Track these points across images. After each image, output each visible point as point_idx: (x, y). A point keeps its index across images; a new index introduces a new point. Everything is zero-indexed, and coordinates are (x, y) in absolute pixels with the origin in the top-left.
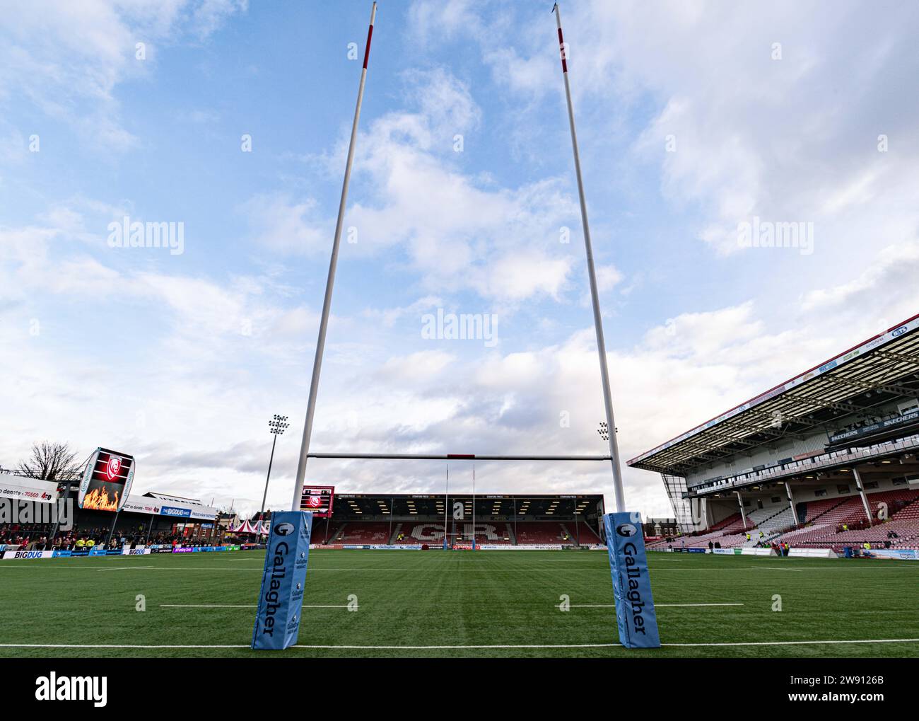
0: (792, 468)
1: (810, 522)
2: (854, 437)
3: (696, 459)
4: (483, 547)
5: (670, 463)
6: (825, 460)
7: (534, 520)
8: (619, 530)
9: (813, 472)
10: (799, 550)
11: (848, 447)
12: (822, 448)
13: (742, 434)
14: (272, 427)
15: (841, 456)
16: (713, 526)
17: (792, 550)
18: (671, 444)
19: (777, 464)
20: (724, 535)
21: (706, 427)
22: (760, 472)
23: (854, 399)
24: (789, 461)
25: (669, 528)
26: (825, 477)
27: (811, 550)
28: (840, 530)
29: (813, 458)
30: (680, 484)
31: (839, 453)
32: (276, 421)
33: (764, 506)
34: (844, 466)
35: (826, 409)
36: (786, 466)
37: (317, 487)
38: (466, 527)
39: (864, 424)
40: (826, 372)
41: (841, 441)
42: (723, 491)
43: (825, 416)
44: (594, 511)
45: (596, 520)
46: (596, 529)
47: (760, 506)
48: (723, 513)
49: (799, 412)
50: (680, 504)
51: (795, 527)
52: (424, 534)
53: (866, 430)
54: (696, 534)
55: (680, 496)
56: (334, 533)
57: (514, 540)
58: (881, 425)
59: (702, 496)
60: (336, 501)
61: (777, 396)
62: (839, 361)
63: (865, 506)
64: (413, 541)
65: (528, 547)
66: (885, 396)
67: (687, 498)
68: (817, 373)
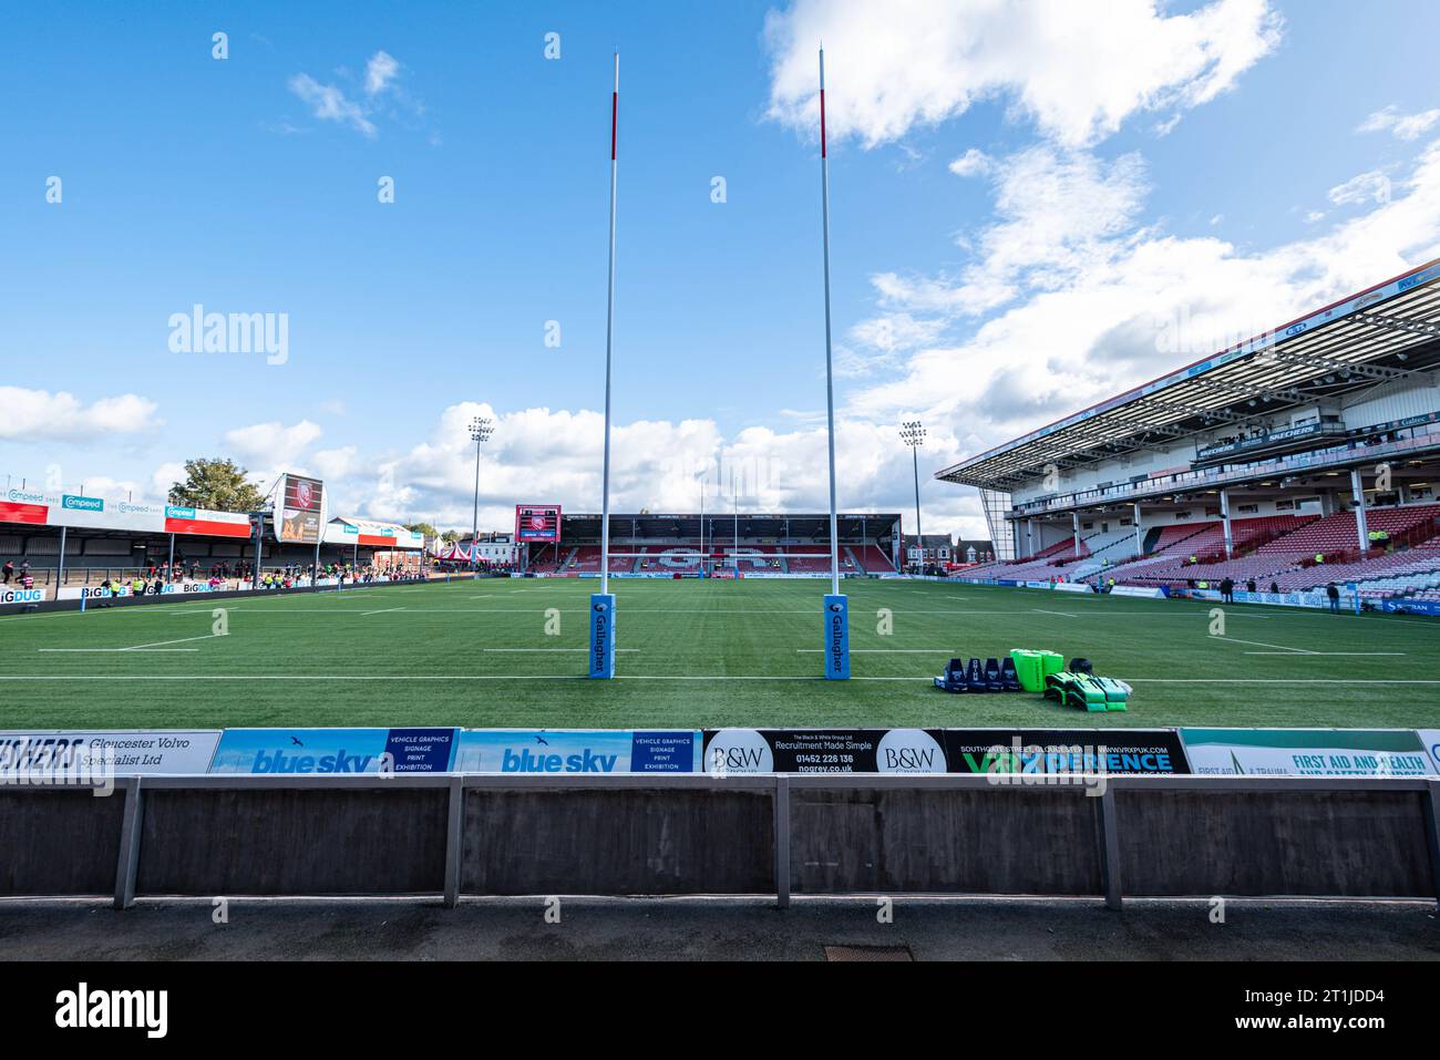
0: (1146, 488)
1: (1158, 551)
2: (1229, 454)
3: (1024, 472)
4: (747, 575)
5: (991, 476)
6: (1190, 480)
7: (813, 544)
8: (831, 608)
9: (1171, 494)
10: (1123, 588)
11: (1221, 465)
12: (1188, 465)
13: (1086, 445)
14: (472, 432)
15: (1212, 476)
16: (1039, 553)
17: (1115, 588)
18: (992, 454)
19: (1128, 481)
20: (1049, 564)
21: (1038, 435)
22: (1106, 491)
23: (1233, 407)
24: (1144, 478)
25: (986, 548)
26: (1185, 500)
27: (1137, 589)
28: (1187, 563)
29: (1174, 476)
30: (1003, 502)
31: (1208, 471)
32: (478, 424)
33: (1109, 529)
35: (1197, 417)
36: (1139, 485)
37: (539, 507)
38: (726, 551)
39: (1242, 437)
40: (1198, 375)
41: (1212, 457)
42: (1054, 513)
43: (1194, 425)
44: (889, 532)
45: (890, 545)
46: (890, 554)
47: (1105, 528)
48: (1056, 537)
49: (1161, 420)
50: (1001, 525)
51: (1134, 559)
52: (674, 559)
53: (1245, 444)
54: (1016, 562)
55: (1001, 515)
56: (563, 559)
57: (785, 567)
58: (1266, 436)
59: (1028, 517)
60: (565, 522)
61: (1132, 401)
62: (1215, 363)
63: (1227, 533)
64: (662, 568)
65: (803, 576)
66: (1274, 404)
67: (1010, 519)
68: (1185, 375)
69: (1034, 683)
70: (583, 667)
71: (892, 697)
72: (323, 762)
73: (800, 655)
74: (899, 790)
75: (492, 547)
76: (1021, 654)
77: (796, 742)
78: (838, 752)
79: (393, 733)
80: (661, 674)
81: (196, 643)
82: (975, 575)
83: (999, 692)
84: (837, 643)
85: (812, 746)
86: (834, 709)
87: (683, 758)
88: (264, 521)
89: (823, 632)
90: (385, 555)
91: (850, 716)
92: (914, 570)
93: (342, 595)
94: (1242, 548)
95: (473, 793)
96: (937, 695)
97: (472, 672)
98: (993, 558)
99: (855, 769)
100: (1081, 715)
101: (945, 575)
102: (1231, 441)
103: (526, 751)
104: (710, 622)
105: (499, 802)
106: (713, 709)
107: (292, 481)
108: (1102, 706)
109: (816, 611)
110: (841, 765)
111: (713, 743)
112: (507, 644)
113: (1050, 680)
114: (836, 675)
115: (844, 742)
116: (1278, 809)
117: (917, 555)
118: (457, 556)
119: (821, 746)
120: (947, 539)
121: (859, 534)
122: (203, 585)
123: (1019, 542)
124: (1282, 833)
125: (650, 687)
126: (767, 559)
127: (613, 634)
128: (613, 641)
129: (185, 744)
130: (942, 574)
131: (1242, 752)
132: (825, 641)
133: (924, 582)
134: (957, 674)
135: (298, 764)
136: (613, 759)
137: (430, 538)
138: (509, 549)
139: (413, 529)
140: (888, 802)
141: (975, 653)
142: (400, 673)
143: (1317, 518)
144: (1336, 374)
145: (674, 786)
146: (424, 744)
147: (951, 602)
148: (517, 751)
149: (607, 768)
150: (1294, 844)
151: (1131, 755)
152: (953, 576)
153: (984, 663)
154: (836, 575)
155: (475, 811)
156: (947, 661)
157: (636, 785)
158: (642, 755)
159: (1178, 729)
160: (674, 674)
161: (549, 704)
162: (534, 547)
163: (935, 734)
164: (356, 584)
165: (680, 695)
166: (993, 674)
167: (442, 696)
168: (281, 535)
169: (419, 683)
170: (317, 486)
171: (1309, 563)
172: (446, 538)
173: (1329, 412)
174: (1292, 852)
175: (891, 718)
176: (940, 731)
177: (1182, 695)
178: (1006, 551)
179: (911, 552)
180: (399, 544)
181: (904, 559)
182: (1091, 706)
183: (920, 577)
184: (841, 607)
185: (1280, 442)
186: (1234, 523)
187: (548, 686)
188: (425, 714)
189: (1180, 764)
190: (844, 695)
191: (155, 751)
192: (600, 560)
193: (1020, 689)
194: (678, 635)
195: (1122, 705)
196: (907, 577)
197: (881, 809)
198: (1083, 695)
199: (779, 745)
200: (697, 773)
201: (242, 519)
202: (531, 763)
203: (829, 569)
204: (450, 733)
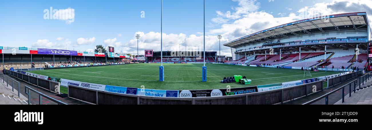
0: (256, 49)
1: (257, 59)
3: (238, 45)
5: (232, 45)
6: (262, 48)
8: (203, 69)
9: (259, 50)
10: (251, 65)
11: (266, 46)
12: (262, 46)
13: (248, 41)
15: (264, 48)
16: (239, 59)
18: (233, 42)
20: (241, 61)
21: (241, 39)
22: (250, 49)
23: (268, 37)
24: (256, 47)
25: (231, 58)
27: (253, 65)
28: (260, 61)
30: (234, 50)
34: (264, 50)
35: (263, 38)
37: (149, 50)
38: (184, 58)
39: (269, 42)
40: (264, 32)
41: (265, 45)
42: (242, 52)
43: (263, 40)
44: (214, 55)
45: (215, 57)
46: (214, 59)
47: (250, 56)
48: (242, 57)
49: (259, 38)
50: (234, 54)
51: (253, 60)
52: (174, 60)
53: (269, 43)
54: (236, 61)
55: (234, 52)
56: (154, 59)
57: (195, 61)
58: (271, 43)
59: (238, 53)
60: (153, 53)
61: (255, 35)
62: (266, 31)
63: (266, 57)
64: (172, 61)
65: (198, 63)
66: (273, 38)
67: (235, 53)
68: (262, 32)
69: (237, 81)
70: (158, 79)
71: (214, 84)
72: (118, 91)
73: (197, 77)
74: (214, 99)
75: (141, 58)
76: (236, 76)
77: (196, 92)
78: (204, 94)
79: (128, 88)
80: (171, 81)
81: (100, 72)
82: (229, 63)
83: (232, 82)
84: (204, 75)
85: (199, 93)
86: (203, 86)
87: (176, 95)
88: (106, 54)
89: (202, 73)
90: (124, 59)
91: (206, 88)
92: (219, 62)
93: (118, 66)
94: (267, 59)
95: (141, 98)
96: (222, 84)
97: (139, 79)
98: (232, 60)
99: (207, 96)
100: (244, 85)
101: (224, 63)
102: (267, 43)
103: (149, 93)
104: (181, 71)
105: (145, 100)
106: (181, 87)
107: (110, 48)
108: (247, 83)
109: (201, 69)
110: (204, 96)
111: (181, 93)
112: (144, 75)
113: (240, 80)
114: (204, 81)
115: (205, 92)
116: (266, 95)
117: (219, 59)
118: (135, 59)
119: (201, 93)
120: (225, 56)
121: (209, 55)
122: (100, 64)
123: (236, 57)
124: (266, 98)
125: (170, 83)
126: (192, 60)
127: (163, 73)
128: (163, 75)
129: (101, 86)
130: (223, 62)
131: (263, 88)
132: (202, 75)
133: (220, 64)
134: (225, 80)
135: (114, 91)
136: (163, 95)
137: (130, 56)
138: (144, 58)
139: (128, 55)
140: (212, 101)
141: (228, 76)
142: (128, 79)
143: (276, 55)
144: (280, 35)
145: (174, 99)
146: (132, 90)
147: (225, 68)
148: (148, 92)
149: (162, 96)
150: (268, 99)
151: (250, 90)
152: (225, 63)
153: (230, 78)
154: (205, 63)
155: (142, 101)
156: (224, 78)
157: (167, 99)
158: (168, 94)
159: (257, 86)
160: (174, 81)
161: (153, 85)
162: (148, 57)
163: (221, 90)
164: (120, 64)
165: (175, 84)
166: (231, 79)
167: (135, 83)
168: (109, 56)
169: (131, 81)
170: (113, 48)
171: (274, 61)
172: (133, 56)
173: (279, 40)
174: (267, 101)
175: (213, 88)
176: (222, 89)
177: (257, 81)
178: (234, 59)
179: (218, 59)
180: (126, 57)
181: (217, 60)
182: (245, 84)
183: (220, 63)
184: (205, 68)
185: (273, 44)
186: (267, 55)
187: (152, 82)
188: (132, 85)
189: (257, 91)
190: (205, 84)
191: (98, 87)
192: (161, 60)
193: (235, 82)
194: (175, 74)
195: (250, 83)
196: (217, 63)
197: (211, 102)
198: (244, 82)
199: (193, 93)
200: (178, 97)
201: (104, 54)
202: (150, 95)
203: (203, 62)
204: (136, 89)
